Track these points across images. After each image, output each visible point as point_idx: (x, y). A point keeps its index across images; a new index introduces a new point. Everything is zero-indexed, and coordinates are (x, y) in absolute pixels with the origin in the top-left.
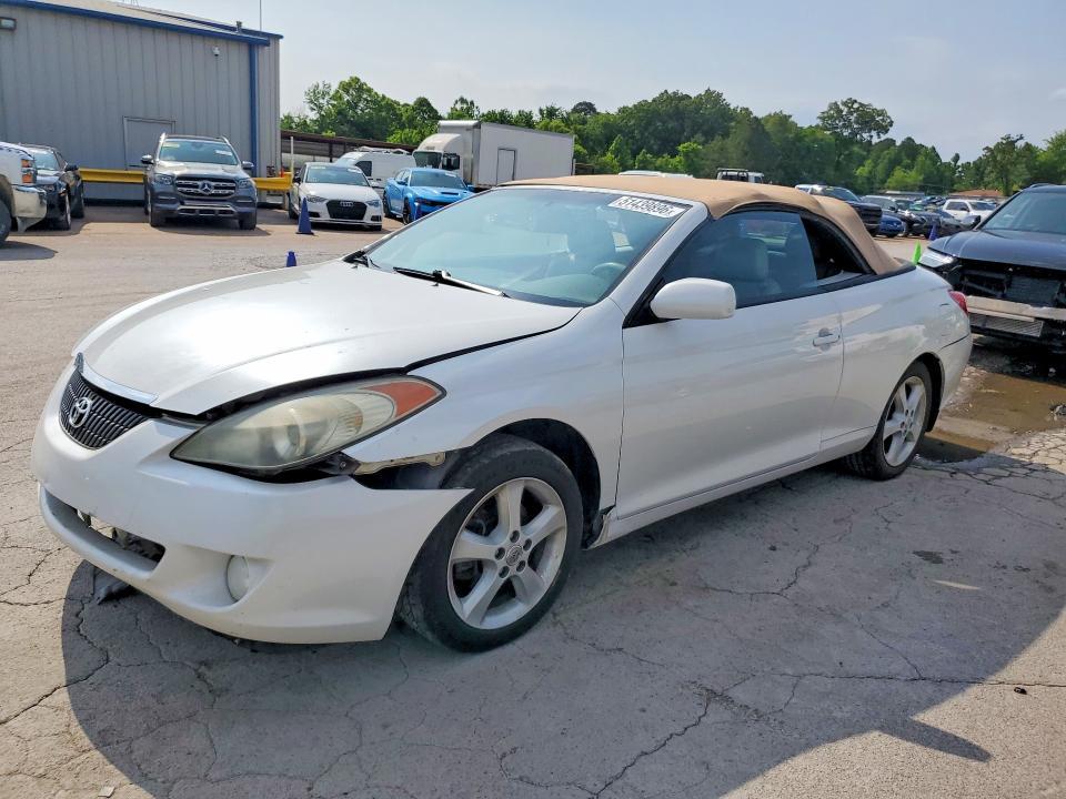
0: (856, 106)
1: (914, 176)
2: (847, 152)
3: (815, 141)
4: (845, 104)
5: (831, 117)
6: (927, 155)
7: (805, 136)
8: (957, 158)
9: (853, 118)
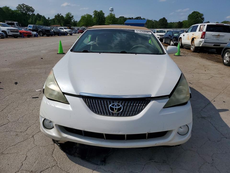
0: (25, 6)
1: (41, 22)
2: (26, 17)
3: (17, 14)
4: (22, 5)
5: (19, 8)
6: (43, 17)
7: (14, 12)
8: (49, 18)
9: (25, 8)
